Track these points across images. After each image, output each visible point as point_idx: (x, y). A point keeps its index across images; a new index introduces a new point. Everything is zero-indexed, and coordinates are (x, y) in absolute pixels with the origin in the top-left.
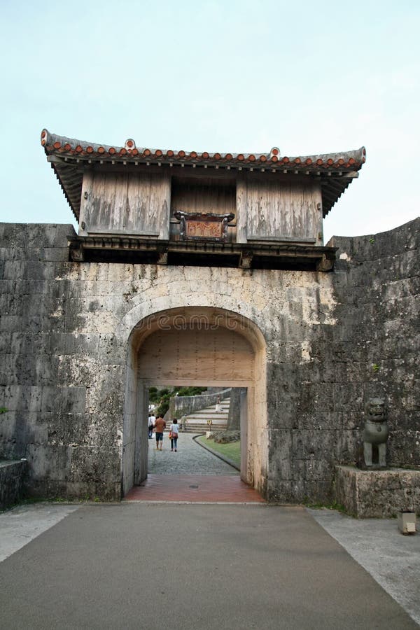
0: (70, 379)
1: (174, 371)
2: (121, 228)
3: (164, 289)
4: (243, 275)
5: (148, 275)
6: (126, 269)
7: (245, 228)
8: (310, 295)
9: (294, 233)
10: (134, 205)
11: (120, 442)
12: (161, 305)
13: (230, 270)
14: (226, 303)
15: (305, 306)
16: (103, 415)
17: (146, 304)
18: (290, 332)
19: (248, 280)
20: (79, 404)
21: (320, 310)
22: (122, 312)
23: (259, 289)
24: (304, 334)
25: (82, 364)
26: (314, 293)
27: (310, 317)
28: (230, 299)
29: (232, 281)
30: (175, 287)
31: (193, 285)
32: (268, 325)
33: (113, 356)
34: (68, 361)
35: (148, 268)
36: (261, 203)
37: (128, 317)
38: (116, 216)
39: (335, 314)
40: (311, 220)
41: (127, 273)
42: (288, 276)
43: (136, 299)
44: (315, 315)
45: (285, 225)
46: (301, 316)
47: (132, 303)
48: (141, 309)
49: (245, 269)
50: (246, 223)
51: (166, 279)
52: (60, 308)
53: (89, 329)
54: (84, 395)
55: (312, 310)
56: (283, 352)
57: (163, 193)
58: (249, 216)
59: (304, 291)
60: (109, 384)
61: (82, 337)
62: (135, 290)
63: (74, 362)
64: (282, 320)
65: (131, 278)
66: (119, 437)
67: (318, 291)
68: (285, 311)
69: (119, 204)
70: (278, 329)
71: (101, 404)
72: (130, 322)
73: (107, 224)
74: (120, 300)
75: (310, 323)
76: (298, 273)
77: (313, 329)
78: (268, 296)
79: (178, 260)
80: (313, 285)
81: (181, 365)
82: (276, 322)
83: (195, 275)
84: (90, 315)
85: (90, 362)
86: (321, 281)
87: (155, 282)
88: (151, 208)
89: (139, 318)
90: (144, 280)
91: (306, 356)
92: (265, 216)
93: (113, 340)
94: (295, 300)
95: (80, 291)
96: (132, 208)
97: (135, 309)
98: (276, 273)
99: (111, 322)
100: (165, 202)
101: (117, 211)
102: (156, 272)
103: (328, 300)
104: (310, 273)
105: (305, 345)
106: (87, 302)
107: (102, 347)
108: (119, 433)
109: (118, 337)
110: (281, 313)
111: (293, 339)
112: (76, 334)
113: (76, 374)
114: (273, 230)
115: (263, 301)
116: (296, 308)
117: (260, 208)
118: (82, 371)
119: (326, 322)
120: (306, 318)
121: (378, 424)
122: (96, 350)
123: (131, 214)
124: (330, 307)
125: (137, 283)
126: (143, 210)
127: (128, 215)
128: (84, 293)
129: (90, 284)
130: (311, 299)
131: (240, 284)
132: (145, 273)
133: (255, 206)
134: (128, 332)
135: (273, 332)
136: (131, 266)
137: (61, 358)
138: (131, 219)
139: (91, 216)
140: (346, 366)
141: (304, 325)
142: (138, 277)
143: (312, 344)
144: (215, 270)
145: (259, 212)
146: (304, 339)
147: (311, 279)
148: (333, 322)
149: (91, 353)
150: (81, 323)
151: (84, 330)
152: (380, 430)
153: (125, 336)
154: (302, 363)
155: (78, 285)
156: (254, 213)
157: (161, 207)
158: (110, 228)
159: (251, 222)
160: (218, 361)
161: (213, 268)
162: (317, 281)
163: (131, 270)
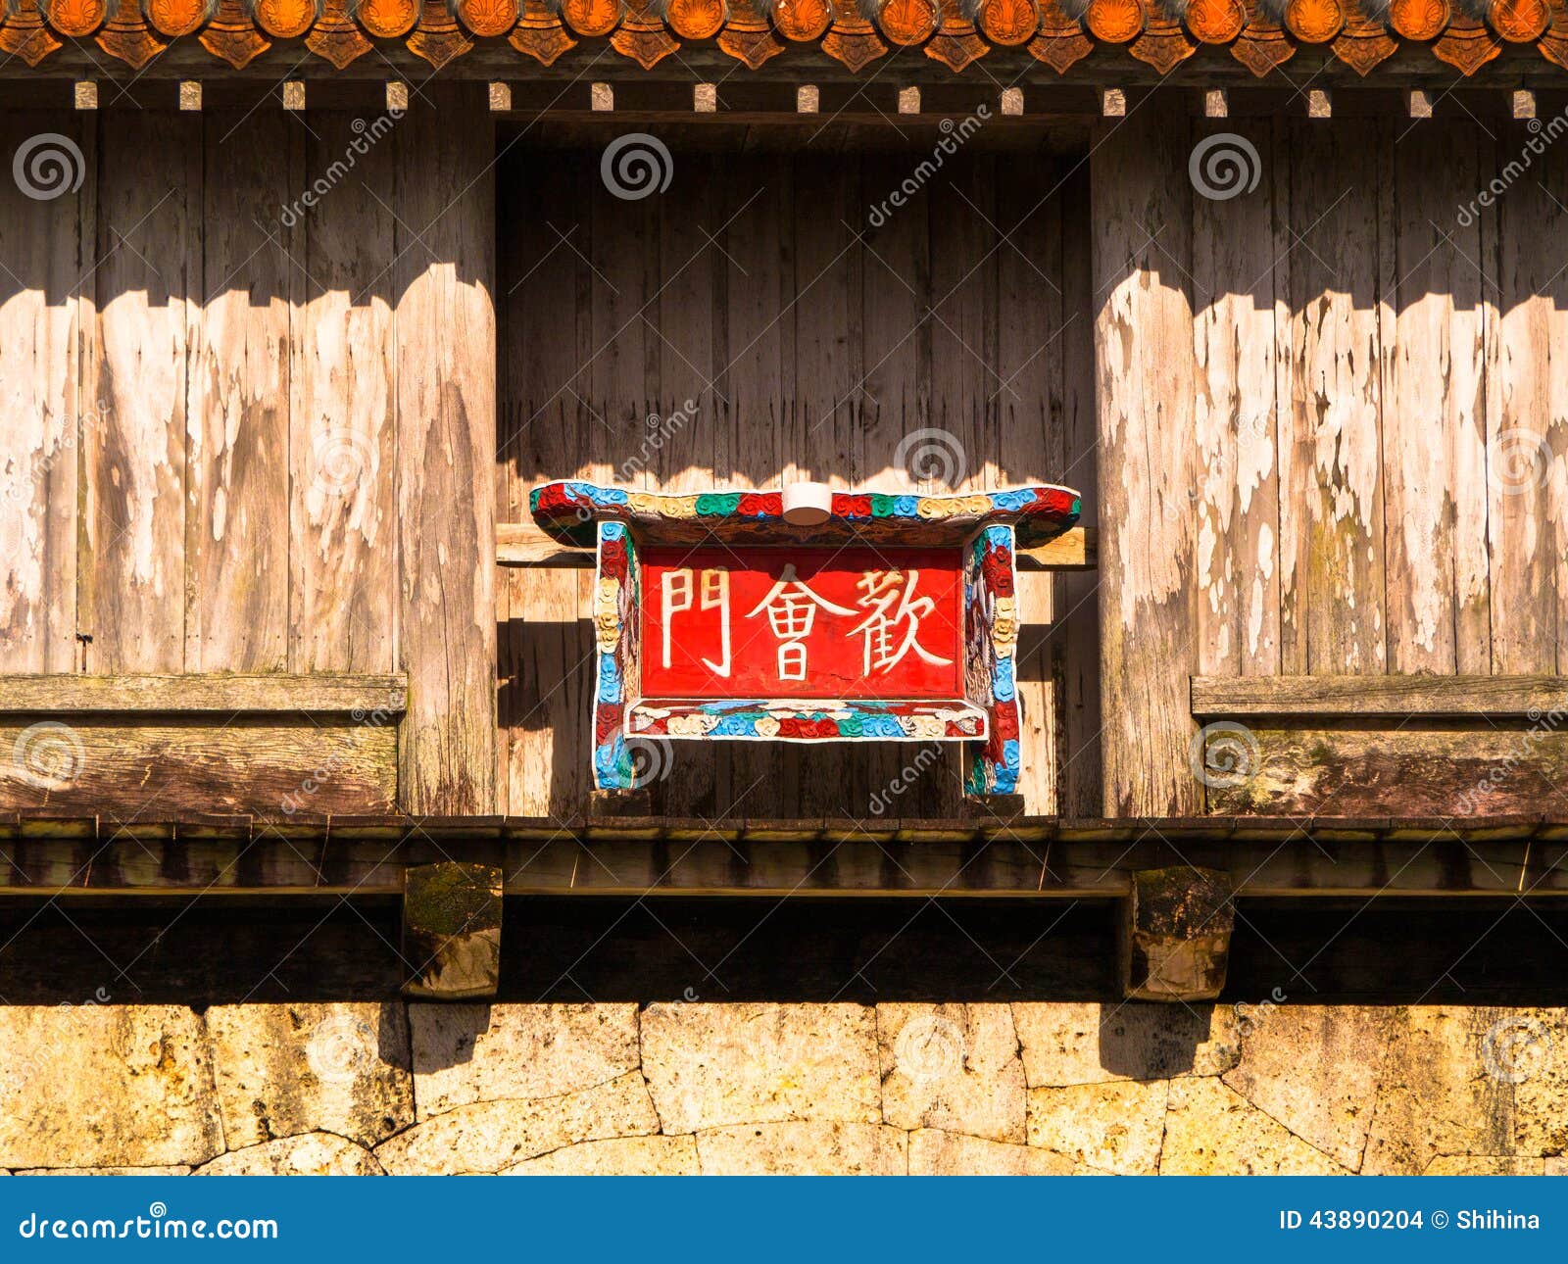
5: (336, 1095)
6: (143, 1057)
36: (1320, 359)
41: (152, 1087)
50: (1186, 562)
92: (1362, 482)
117: (1308, 409)
127: (116, 516)
132: (309, 1080)
133: (1264, 389)
136: (179, 1020)
138: (142, 557)
142: (250, 1125)
156: (1255, 457)
157: (415, 446)
159: (1228, 540)
161: (890, 1012)
163: (185, 1058)
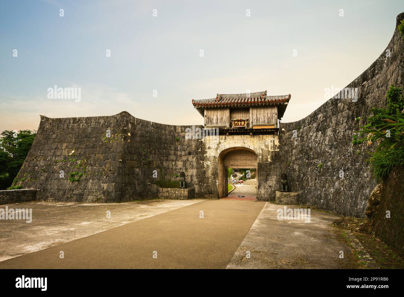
0: (204, 167)
1: (234, 164)
2: (216, 125)
3: (228, 142)
4: (251, 137)
5: (224, 138)
7: (252, 122)
8: (271, 142)
9: (268, 123)
10: (219, 117)
11: (217, 184)
12: (227, 147)
13: (247, 136)
14: (246, 146)
15: (270, 145)
16: (213, 177)
17: (223, 147)
18: (265, 154)
19: (252, 139)
20: (207, 174)
21: (275, 146)
22: (217, 149)
23: (256, 141)
24: (269, 154)
25: (207, 163)
26: (273, 141)
27: (271, 149)
28: (247, 145)
29: (248, 139)
30: (231, 142)
31: (236, 141)
32: (258, 151)
33: (215, 161)
34: (203, 163)
35: (224, 137)
37: (218, 150)
38: (214, 121)
39: (279, 147)
40: (274, 118)
42: (265, 136)
43: (220, 145)
44: (273, 148)
45: (265, 120)
46: (269, 149)
47: (220, 146)
48: (222, 148)
49: (251, 135)
51: (228, 140)
52: (200, 149)
53: (208, 154)
54: (208, 172)
55: (272, 147)
56: (262, 158)
57: (227, 113)
58: (253, 118)
59: (269, 141)
60: (214, 169)
61: (206, 156)
62: (220, 143)
63: (205, 163)
64: (262, 150)
65: (219, 140)
66: (217, 182)
67: (274, 141)
68: (263, 147)
69: (215, 118)
70: (261, 153)
71: (213, 174)
72: (219, 152)
73: (212, 124)
74: (216, 146)
75: (271, 150)
76: (268, 136)
77: (272, 152)
78: (258, 143)
79: (231, 134)
80: (273, 139)
81: (236, 162)
82: (261, 151)
83: (236, 137)
84: (208, 150)
85: (209, 163)
86: (275, 138)
87: (226, 140)
88: (224, 118)
89: (221, 150)
90: (223, 140)
91: (269, 160)
92: (259, 118)
93: (215, 157)
94: (267, 144)
95: (205, 144)
96: (219, 119)
97: (220, 148)
98: (261, 136)
99: (214, 152)
100: (228, 116)
101: (214, 120)
102: (226, 138)
103: (277, 143)
104: (272, 135)
105: (269, 157)
106: (207, 146)
107: (212, 158)
108: (217, 181)
109: (216, 156)
110: (262, 148)
111: (266, 155)
112: (205, 155)
113: (205, 166)
114: (261, 122)
115: (257, 144)
116: (267, 146)
117: (257, 116)
118: (207, 165)
119: (276, 150)
120: (270, 149)
121: (284, 180)
122: (210, 160)
123: (218, 120)
124: (278, 146)
125: (221, 141)
126: (222, 118)
128: (206, 144)
129: (208, 142)
130: (272, 143)
131: (250, 140)
133: (255, 115)
134: (219, 154)
135: (260, 154)
137: (201, 162)
138: (218, 122)
139: (207, 122)
140: (281, 163)
141: (269, 151)
142: (221, 139)
143: (271, 157)
144: (242, 136)
145: (257, 117)
146: (269, 155)
147: (272, 137)
148: (278, 150)
149: (209, 160)
150: (206, 152)
151: (207, 154)
152: (284, 181)
153: (217, 156)
154: (268, 162)
155: (205, 142)
156: (255, 117)
157: (227, 118)
158: (213, 125)
159: (254, 120)
160: (247, 161)
162: (274, 138)
163: (219, 137)
